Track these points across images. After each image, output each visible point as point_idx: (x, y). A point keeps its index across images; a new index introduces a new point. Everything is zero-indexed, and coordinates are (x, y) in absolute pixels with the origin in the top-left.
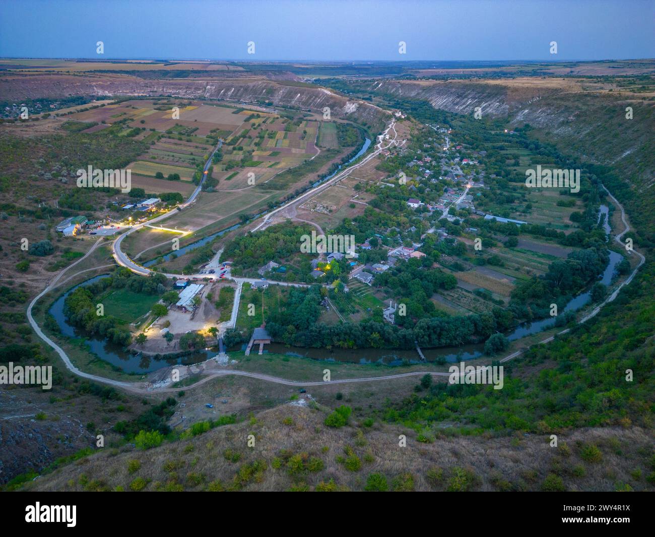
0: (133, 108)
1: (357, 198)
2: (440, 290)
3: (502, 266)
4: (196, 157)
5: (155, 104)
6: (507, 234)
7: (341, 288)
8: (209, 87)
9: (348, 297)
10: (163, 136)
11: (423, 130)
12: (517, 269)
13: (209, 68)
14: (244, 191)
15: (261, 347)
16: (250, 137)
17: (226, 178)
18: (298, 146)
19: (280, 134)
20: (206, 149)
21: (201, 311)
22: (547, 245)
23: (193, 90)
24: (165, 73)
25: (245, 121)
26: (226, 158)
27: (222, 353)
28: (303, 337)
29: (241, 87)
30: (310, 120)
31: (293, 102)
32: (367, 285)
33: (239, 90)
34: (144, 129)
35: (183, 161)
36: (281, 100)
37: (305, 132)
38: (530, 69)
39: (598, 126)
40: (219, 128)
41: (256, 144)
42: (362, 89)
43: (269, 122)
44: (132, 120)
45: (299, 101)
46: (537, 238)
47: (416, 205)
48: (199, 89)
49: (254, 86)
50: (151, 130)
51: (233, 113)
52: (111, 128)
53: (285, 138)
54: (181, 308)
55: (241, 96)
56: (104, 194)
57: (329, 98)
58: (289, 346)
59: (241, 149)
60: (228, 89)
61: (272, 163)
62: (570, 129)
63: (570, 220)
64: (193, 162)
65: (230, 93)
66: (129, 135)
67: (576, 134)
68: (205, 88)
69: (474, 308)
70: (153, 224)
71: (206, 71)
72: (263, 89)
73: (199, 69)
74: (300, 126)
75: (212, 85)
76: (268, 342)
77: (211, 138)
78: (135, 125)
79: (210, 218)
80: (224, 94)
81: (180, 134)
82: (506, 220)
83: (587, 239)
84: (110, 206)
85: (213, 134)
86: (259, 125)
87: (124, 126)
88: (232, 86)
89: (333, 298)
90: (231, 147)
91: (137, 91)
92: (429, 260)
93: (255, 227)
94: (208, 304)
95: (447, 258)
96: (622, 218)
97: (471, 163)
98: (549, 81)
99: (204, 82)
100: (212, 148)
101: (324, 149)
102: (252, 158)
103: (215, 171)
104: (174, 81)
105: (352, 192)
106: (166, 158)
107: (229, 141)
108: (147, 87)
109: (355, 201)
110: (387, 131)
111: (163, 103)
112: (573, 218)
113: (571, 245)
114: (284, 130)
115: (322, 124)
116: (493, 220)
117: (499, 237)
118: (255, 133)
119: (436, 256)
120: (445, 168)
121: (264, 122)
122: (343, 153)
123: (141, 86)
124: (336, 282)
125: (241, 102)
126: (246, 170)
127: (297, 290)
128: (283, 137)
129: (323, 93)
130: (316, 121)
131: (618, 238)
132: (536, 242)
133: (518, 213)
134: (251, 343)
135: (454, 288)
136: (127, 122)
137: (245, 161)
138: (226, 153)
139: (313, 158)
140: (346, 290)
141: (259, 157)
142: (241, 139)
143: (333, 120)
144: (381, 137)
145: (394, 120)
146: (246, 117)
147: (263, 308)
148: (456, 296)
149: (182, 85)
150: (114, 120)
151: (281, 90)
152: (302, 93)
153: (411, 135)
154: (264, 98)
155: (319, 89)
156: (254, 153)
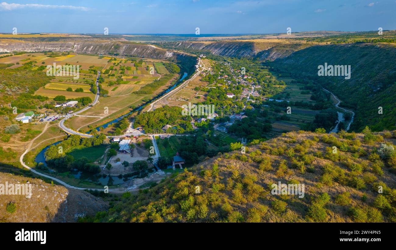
0: (33, 56)
1: (198, 94)
2: (264, 133)
4: (88, 80)
5: (45, 54)
6: (284, 106)
7: (212, 134)
8: (76, 46)
9: (217, 138)
11: (217, 64)
12: (297, 121)
13: (70, 36)
14: (126, 96)
15: (180, 165)
16: (116, 70)
17: (111, 90)
18: (146, 73)
19: (134, 68)
20: (91, 76)
21: (135, 151)
22: (305, 110)
23: (65, 47)
24: (43, 39)
25: (108, 62)
26: (106, 80)
27: (160, 170)
29: (97, 45)
30: (147, 62)
31: (133, 53)
32: (224, 133)
33: (96, 47)
34: (46, 67)
35: (80, 83)
36: (124, 52)
37: (148, 67)
38: (256, 37)
39: (308, 58)
40: (94, 65)
41: (121, 73)
42: (170, 47)
43: (123, 62)
44: (36, 62)
45: (136, 52)
46: (299, 108)
47: (231, 96)
48: (69, 47)
49: (106, 45)
51: (99, 58)
52: (24, 67)
53: (137, 69)
54: (123, 151)
55: (98, 50)
56: (38, 100)
57: (154, 50)
59: (113, 75)
60: (89, 47)
61: (135, 82)
62: (292, 60)
63: (310, 99)
64: (87, 82)
65: (90, 49)
66: (38, 70)
67: (296, 63)
68: (73, 47)
70: (78, 114)
71: (70, 38)
72: (112, 46)
73: (65, 37)
74: (143, 64)
75: (78, 45)
76: (183, 163)
77: (92, 70)
78: (39, 64)
79: (113, 109)
80: (86, 50)
82: (280, 101)
83: (325, 105)
84: (47, 107)
85: (92, 69)
86: (118, 64)
87: (32, 65)
88: (91, 45)
89: (209, 140)
90: (107, 75)
91: (26, 49)
92: (253, 119)
93: (148, 110)
94: (139, 148)
95: (259, 118)
96: (334, 97)
97: (249, 78)
98: (272, 40)
99: (72, 43)
100: (95, 75)
101: (163, 75)
102: (122, 80)
103: (103, 87)
104: (52, 43)
105: (194, 91)
106: (68, 81)
107: (103, 72)
108: (34, 46)
109: (198, 95)
110: (199, 63)
111: (51, 54)
112: (312, 98)
113: (317, 109)
114: (135, 66)
115: (155, 63)
116: (274, 101)
117: (280, 108)
118: (118, 68)
119: (255, 117)
120: (237, 80)
121: (120, 62)
122: (175, 76)
123: (29, 46)
124: (209, 131)
125: (98, 54)
126: (122, 85)
127: (188, 137)
128: (135, 69)
129: (151, 47)
130: (150, 62)
131: (337, 106)
132: (299, 109)
133: (284, 98)
134: (174, 164)
135: (271, 130)
136: (33, 63)
137: (119, 81)
138: (105, 78)
139: (159, 79)
140: (215, 135)
141: (126, 79)
142: (111, 71)
143: (160, 61)
144: (197, 66)
145: (200, 59)
146: (108, 60)
147: (172, 147)
148: (273, 134)
149: (57, 45)
150: (24, 62)
151: (123, 46)
152: (138, 47)
153: (212, 66)
154: (113, 51)
155: (148, 45)
156: (122, 78)
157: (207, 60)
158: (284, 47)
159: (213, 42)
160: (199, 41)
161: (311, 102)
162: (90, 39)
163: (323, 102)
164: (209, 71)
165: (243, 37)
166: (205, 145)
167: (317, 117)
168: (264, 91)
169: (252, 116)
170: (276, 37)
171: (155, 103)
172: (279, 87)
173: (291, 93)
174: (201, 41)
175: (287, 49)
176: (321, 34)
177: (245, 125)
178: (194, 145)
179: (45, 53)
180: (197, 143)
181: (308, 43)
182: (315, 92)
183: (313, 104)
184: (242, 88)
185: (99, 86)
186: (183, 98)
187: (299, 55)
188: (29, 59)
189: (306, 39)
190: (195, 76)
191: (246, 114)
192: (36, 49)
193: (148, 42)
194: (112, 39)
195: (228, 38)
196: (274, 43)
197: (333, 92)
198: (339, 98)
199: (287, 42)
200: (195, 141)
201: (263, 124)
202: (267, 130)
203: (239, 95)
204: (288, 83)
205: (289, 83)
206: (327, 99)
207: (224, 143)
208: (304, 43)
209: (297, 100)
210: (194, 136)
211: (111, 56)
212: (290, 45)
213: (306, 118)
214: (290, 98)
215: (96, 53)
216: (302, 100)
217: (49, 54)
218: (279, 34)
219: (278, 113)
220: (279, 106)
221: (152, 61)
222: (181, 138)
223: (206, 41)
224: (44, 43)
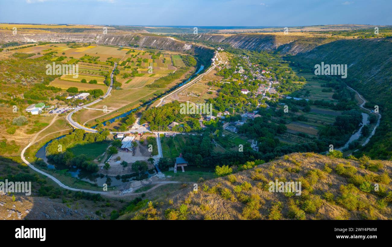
0: (55, 46)
1: (211, 89)
2: (278, 134)
3: (306, 121)
4: (104, 72)
5: (67, 45)
6: (302, 105)
7: (220, 134)
8: (98, 37)
9: (225, 139)
10: (79, 61)
11: (235, 57)
12: (316, 122)
13: (95, 27)
14: (138, 89)
15: (183, 168)
16: (132, 62)
17: (125, 82)
18: (163, 66)
20: (108, 67)
21: (138, 150)
22: (326, 110)
23: (88, 39)
24: (68, 30)
25: (126, 54)
26: (121, 72)
27: (160, 173)
28: (209, 160)
29: (118, 36)
30: (165, 54)
31: (152, 45)
32: (234, 133)
33: (117, 39)
34: (66, 57)
35: (96, 74)
36: (144, 44)
37: (165, 59)
38: (279, 30)
39: (332, 53)
40: (113, 57)
41: (137, 65)
42: (190, 39)
43: (141, 54)
44: (57, 53)
45: (155, 44)
46: (319, 107)
47: (246, 93)
48: (92, 38)
49: (126, 36)
50: (70, 58)
51: (118, 50)
52: (45, 57)
53: (154, 62)
54: (125, 149)
55: (119, 42)
56: (51, 91)
57: (173, 42)
58: (200, 167)
59: (129, 67)
60: (110, 38)
61: (151, 74)
62: (315, 55)
63: (332, 98)
64: (102, 74)
65: (112, 40)
66: (57, 61)
68: (96, 38)
69: (300, 142)
70: (88, 107)
71: (94, 29)
72: (132, 38)
73: (89, 28)
74: (160, 56)
75: (100, 36)
76: (186, 165)
77: (109, 62)
78: (60, 55)
79: (123, 103)
80: (108, 41)
81: (89, 60)
82: (299, 99)
83: (348, 106)
84: (58, 98)
85: (110, 60)
86: (136, 56)
87: (52, 56)
88: (113, 36)
89: (217, 140)
90: (123, 67)
91: (52, 39)
92: (266, 118)
93: (157, 105)
94: (141, 146)
95: (274, 118)
96: (359, 97)
97: (267, 72)
98: (295, 33)
99: (95, 34)
100: (111, 67)
101: (179, 68)
102: (137, 72)
103: (117, 79)
104: (76, 34)
105: (207, 86)
106: (84, 72)
107: (120, 64)
108: (59, 37)
109: (211, 91)
110: (216, 57)
111: (72, 45)
112: (334, 97)
113: (339, 110)
114: (152, 58)
115: (173, 56)
116: (292, 99)
117: (298, 107)
118: (135, 60)
119: (269, 116)
120: (254, 75)
121: (138, 54)
122: (191, 69)
123: (55, 37)
124: (217, 131)
125: (119, 46)
126: (136, 78)
127: (194, 136)
128: (152, 61)
129: (170, 39)
130: (168, 54)
131: (361, 106)
132: (320, 109)
133: (303, 96)
134: (176, 166)
135: (285, 132)
136: (53, 54)
137: (134, 74)
138: (121, 70)
139: (174, 72)
140: (223, 135)
141: (142, 72)
142: (128, 63)
143: (178, 53)
144: (213, 60)
145: (217, 52)
146: (127, 52)
147: (176, 147)
148: (287, 137)
149: (80, 36)
150: (45, 53)
151: (143, 38)
152: (157, 40)
153: (229, 59)
154: (133, 43)
155: (168, 37)
156: (138, 70)
157: (224, 53)
158: (307, 40)
159: (233, 35)
160: (219, 33)
161: (332, 101)
162: (112, 31)
163: (347, 101)
164: (226, 65)
165: (265, 29)
166: (211, 147)
167: (338, 119)
168: (282, 88)
169: (265, 115)
170: (300, 30)
171: (165, 98)
172: (299, 84)
173: (311, 90)
174: (221, 34)
175: (311, 43)
176: (348, 27)
177: (257, 126)
178: (199, 146)
179: (68, 43)
180: (202, 144)
181: (333, 37)
182: (338, 90)
183: (335, 104)
184: (258, 84)
185: (114, 78)
186: (194, 93)
187: (322, 49)
188: (51, 49)
189: (331, 33)
190: (210, 69)
191: (259, 113)
192: (61, 40)
193: (169, 34)
194: (133, 30)
195: (250, 31)
196: (297, 36)
197: (358, 91)
198: (365, 97)
199: (311, 36)
200: (200, 141)
201: (278, 125)
202: (281, 131)
203: (254, 92)
204: (308, 80)
205: (310, 79)
206: (350, 99)
207: (233, 145)
208: (329, 36)
209: (317, 98)
210: (201, 135)
211: (131, 48)
212: (313, 39)
213: (326, 119)
214: (309, 95)
215: (117, 45)
216: (322, 98)
217: (71, 45)
218: (303, 27)
219: (296, 113)
220: (297, 104)
221: (170, 53)
222: (187, 138)
223: (227, 33)
224: (68, 34)
